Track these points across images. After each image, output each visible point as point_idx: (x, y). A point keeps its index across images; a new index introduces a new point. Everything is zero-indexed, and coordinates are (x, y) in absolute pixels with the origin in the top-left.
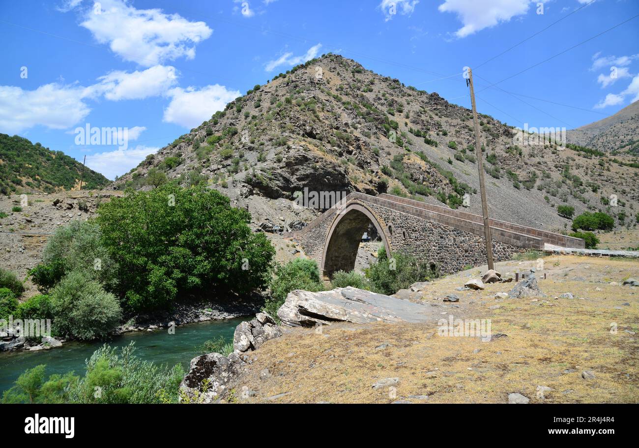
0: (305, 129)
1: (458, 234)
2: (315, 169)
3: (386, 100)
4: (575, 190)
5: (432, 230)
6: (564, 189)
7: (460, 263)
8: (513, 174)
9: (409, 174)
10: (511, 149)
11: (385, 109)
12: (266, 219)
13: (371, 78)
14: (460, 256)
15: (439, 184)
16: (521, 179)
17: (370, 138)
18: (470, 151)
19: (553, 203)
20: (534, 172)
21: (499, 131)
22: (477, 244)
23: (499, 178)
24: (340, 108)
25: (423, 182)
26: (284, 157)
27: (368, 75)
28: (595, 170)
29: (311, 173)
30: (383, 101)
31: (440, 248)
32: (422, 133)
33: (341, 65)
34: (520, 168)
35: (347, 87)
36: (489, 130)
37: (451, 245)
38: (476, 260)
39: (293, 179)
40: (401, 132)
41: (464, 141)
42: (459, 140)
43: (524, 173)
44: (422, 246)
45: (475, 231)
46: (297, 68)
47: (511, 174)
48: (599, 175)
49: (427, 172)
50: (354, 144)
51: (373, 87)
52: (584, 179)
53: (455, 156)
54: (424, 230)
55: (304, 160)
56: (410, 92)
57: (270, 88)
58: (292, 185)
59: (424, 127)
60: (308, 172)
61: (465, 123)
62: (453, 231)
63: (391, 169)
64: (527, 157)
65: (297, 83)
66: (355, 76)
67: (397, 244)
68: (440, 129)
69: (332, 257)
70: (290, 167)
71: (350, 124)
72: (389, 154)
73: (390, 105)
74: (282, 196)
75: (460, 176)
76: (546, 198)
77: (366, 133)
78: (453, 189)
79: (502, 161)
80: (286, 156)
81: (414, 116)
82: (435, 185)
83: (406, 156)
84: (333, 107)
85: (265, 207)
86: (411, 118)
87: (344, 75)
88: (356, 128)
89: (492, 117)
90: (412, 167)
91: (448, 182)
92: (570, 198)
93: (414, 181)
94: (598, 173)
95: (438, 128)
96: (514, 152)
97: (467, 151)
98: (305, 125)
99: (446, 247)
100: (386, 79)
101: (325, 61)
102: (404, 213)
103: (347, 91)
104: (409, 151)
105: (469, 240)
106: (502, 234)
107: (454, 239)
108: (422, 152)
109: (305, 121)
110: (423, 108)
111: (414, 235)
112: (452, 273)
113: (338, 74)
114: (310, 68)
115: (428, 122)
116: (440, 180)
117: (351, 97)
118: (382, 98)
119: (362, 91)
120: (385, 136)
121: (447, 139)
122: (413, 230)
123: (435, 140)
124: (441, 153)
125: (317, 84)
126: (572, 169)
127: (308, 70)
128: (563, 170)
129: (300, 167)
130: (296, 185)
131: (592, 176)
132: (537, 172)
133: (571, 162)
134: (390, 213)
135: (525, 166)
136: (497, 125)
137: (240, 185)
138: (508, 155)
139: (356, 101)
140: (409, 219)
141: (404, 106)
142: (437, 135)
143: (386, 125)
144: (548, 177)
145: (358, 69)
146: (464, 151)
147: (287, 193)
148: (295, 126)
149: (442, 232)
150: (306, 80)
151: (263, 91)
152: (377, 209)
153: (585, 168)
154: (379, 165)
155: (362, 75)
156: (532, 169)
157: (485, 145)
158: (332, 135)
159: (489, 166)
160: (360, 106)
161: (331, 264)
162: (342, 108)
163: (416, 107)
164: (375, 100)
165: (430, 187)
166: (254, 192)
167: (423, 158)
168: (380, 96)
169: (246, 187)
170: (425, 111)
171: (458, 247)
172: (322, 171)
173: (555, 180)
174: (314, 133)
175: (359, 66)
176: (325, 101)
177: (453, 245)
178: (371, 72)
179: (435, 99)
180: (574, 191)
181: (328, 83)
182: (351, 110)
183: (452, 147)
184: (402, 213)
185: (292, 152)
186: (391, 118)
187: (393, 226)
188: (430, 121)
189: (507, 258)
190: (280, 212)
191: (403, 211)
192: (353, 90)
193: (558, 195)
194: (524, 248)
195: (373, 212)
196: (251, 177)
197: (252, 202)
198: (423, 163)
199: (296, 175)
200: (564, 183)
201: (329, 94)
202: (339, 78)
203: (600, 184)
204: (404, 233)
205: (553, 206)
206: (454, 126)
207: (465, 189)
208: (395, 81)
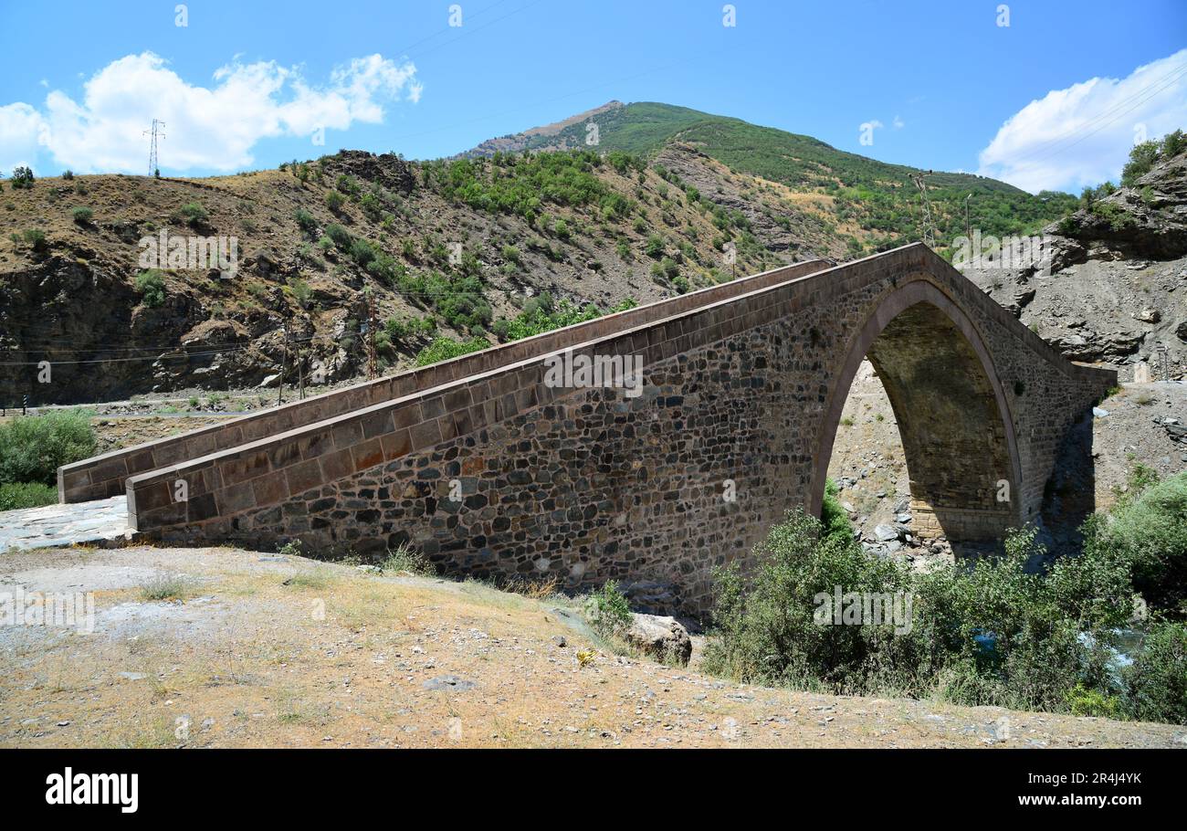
12: (1071, 327)
166: (1090, 253)
169: (1056, 245)
197: (1069, 281)
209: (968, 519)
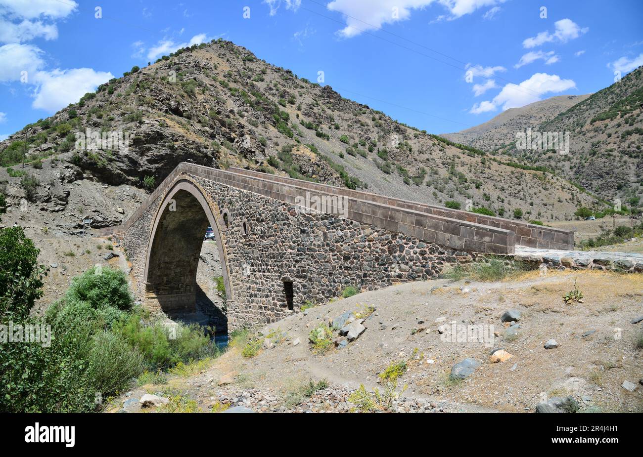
0: (168, 104)
1: (331, 224)
2: (172, 148)
3: (277, 90)
4: (460, 186)
5: (288, 219)
6: (451, 185)
7: (334, 282)
8: (403, 170)
9: (297, 167)
10: (401, 145)
11: (276, 100)
12: (94, 212)
13: (263, 67)
14: (334, 268)
15: (329, 178)
16: (410, 174)
17: (257, 127)
18: (362, 145)
19: (440, 198)
20: (423, 168)
21: (390, 127)
22: (367, 243)
23: (389, 174)
24: (225, 94)
25: (312, 175)
26: (132, 133)
27: (260, 64)
28: (477, 168)
29: (167, 154)
30: (274, 92)
31: (301, 252)
32: (314, 126)
33: (232, 52)
34: (410, 164)
35: (236, 74)
36: (380, 126)
37: (319, 246)
38: (365, 275)
39: (143, 160)
40: (292, 123)
41: (356, 136)
42: (351, 134)
43: (414, 169)
44: (271, 247)
45: (364, 217)
46: (182, 51)
47: (401, 170)
48: (482, 172)
49: (317, 164)
50: (236, 131)
51: (264, 77)
52: (469, 176)
53: (346, 150)
54: (275, 218)
55: (157, 137)
56: (304, 84)
57: (149, 69)
58: (141, 169)
59: (316, 120)
60: (163, 152)
61: (357, 117)
62: (322, 219)
63: (279, 160)
64: (416, 153)
65: (180, 66)
66: (246, 64)
67: (235, 244)
68: (332, 123)
69: (159, 264)
70: (139, 145)
71: (235, 112)
72: (277, 144)
73: (282, 96)
74: (127, 182)
75: (351, 170)
76: (434, 194)
77: (253, 121)
78: (343, 183)
79: (393, 156)
80: (135, 132)
81: (307, 109)
82: (325, 179)
83: (295, 147)
84: (217, 92)
85: (97, 195)
86: (303, 110)
87: (234, 63)
88: (242, 116)
89: (384, 113)
90: (301, 158)
91: (338, 175)
92: (456, 194)
93: (303, 174)
94: (480, 171)
95: (331, 121)
96: (405, 148)
97: (359, 145)
98: (169, 100)
99: (309, 249)
100: (279, 69)
101: (214, 46)
102: (245, 191)
103: (235, 78)
104: (298, 142)
105: (352, 236)
106: (419, 223)
107: (325, 234)
108: (313, 145)
109: (170, 95)
110: (316, 101)
111: (259, 228)
112: (321, 300)
113: (228, 60)
114: (197, 52)
115: (320, 115)
116: (331, 174)
117: (240, 84)
118: (274, 88)
119: (253, 80)
120: (274, 127)
121: (339, 133)
122: (258, 220)
123: (327, 133)
124: (332, 147)
125: (203, 68)
126: (457, 166)
127: (194, 53)
128: (450, 167)
129: (153, 146)
130: (146, 168)
131: (475, 173)
132: (426, 168)
133: (456, 159)
134: (226, 193)
135: (414, 162)
136: (389, 121)
137: (61, 166)
138: (398, 150)
139: (245, 89)
140: (252, 201)
141: (297, 97)
142: (330, 128)
143: (276, 115)
144: (436, 173)
145: (249, 57)
146: (355, 146)
147: (133, 178)
148: (155, 99)
149: (304, 222)
150: (190, 63)
151: (141, 72)
152: (210, 186)
153: (469, 166)
154: (265, 156)
155: (254, 64)
156: (421, 165)
157: (376, 140)
158: (203, 114)
159: (380, 161)
160: (249, 94)
161: (159, 274)
162: (228, 95)
163: (309, 100)
164: (266, 90)
165: (320, 180)
166: (85, 175)
167: (314, 150)
168: (272, 86)
169: (72, 168)
170: (317, 104)
171: (332, 250)
172: (181, 152)
173: (442, 177)
174: (181, 109)
175: (251, 54)
176: (209, 86)
177: (323, 245)
178: (264, 61)
179: (328, 93)
180: (460, 188)
181: (216, 69)
182: (238, 96)
183: (344, 141)
184: (242, 190)
185: (144, 128)
186: (281, 108)
187: (229, 214)
188: (322, 114)
189: (428, 272)
190: (120, 201)
191: (245, 188)
192: (242, 78)
193: (445, 191)
194: (469, 251)
195: (204, 191)
196: (80, 155)
197: (77, 188)
198: (313, 155)
199: (147, 156)
200: (450, 179)
201: (215, 80)
202: (228, 64)
203: (482, 181)
204: (244, 224)
205: (440, 202)
206: (346, 120)
207: (356, 184)
208: (288, 72)
209: (173, 299)
